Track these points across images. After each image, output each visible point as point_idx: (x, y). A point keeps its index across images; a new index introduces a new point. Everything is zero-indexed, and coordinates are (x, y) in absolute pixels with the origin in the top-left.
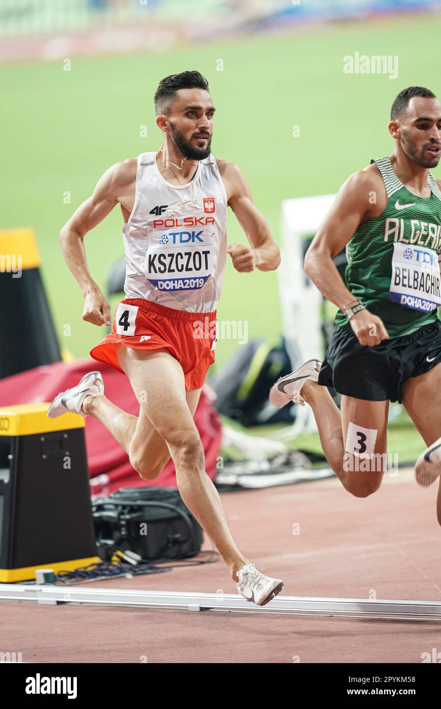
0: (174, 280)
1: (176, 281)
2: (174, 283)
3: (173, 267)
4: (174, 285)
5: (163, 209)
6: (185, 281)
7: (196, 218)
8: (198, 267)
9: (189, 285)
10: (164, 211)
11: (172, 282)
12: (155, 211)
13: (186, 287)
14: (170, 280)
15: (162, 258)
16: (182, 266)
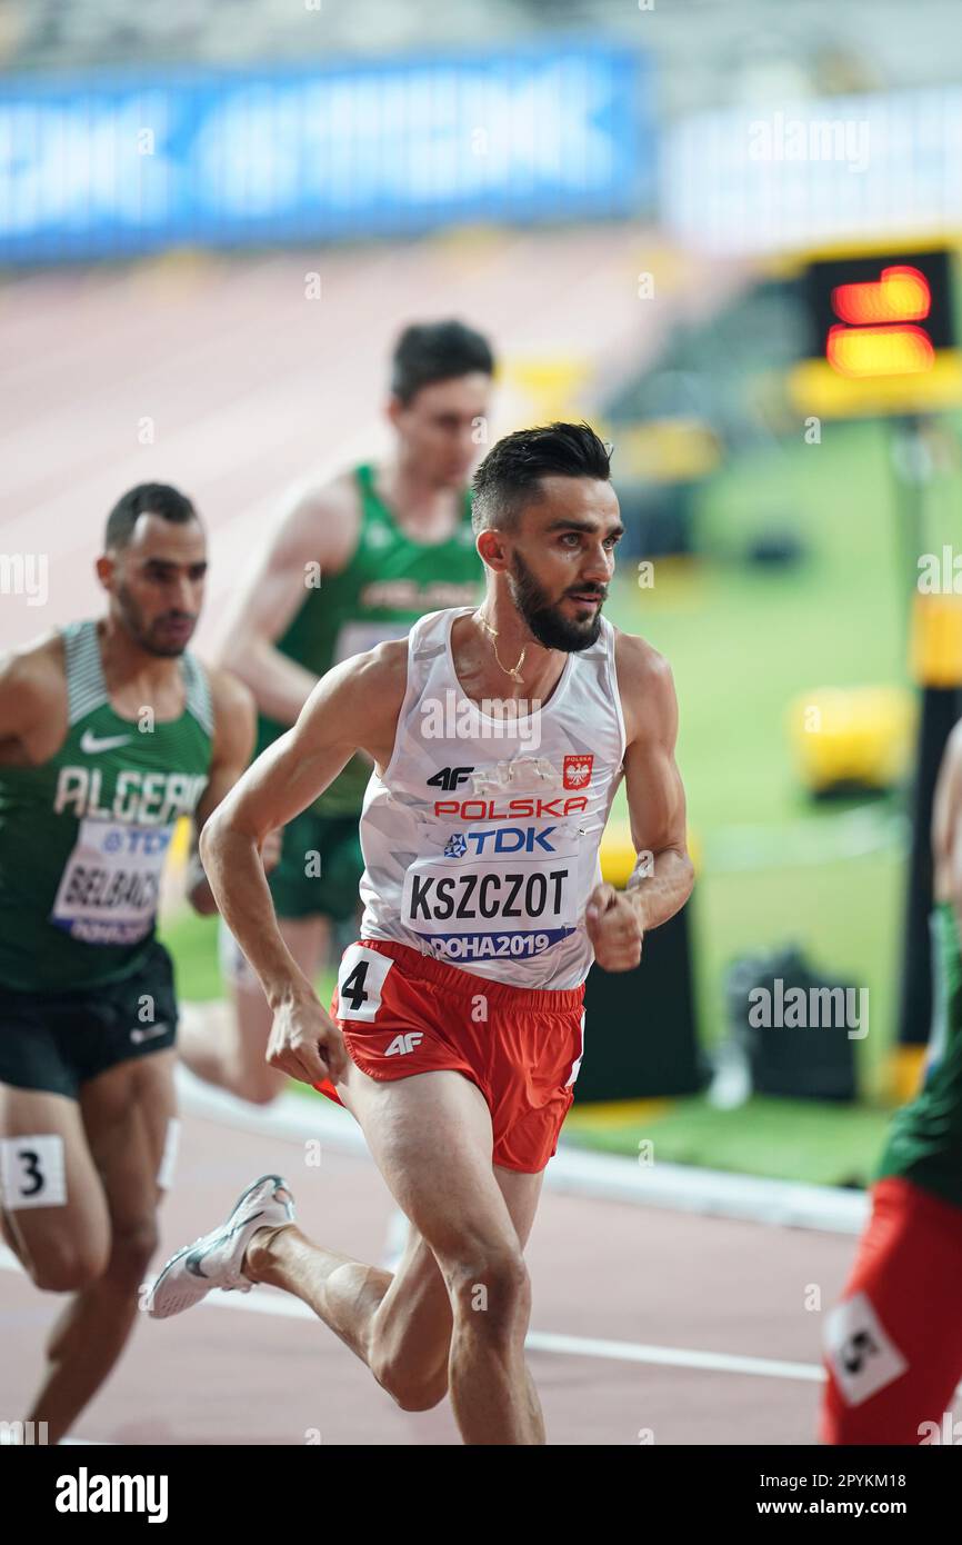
0: (470, 937)
1: (476, 940)
2: (470, 942)
3: (473, 904)
4: (470, 947)
5: (460, 775)
6: (499, 940)
7: (539, 802)
8: (535, 907)
9: (509, 949)
10: (464, 780)
11: (465, 940)
12: (442, 779)
13: (501, 952)
14: (460, 937)
15: (446, 887)
16: (496, 904)
